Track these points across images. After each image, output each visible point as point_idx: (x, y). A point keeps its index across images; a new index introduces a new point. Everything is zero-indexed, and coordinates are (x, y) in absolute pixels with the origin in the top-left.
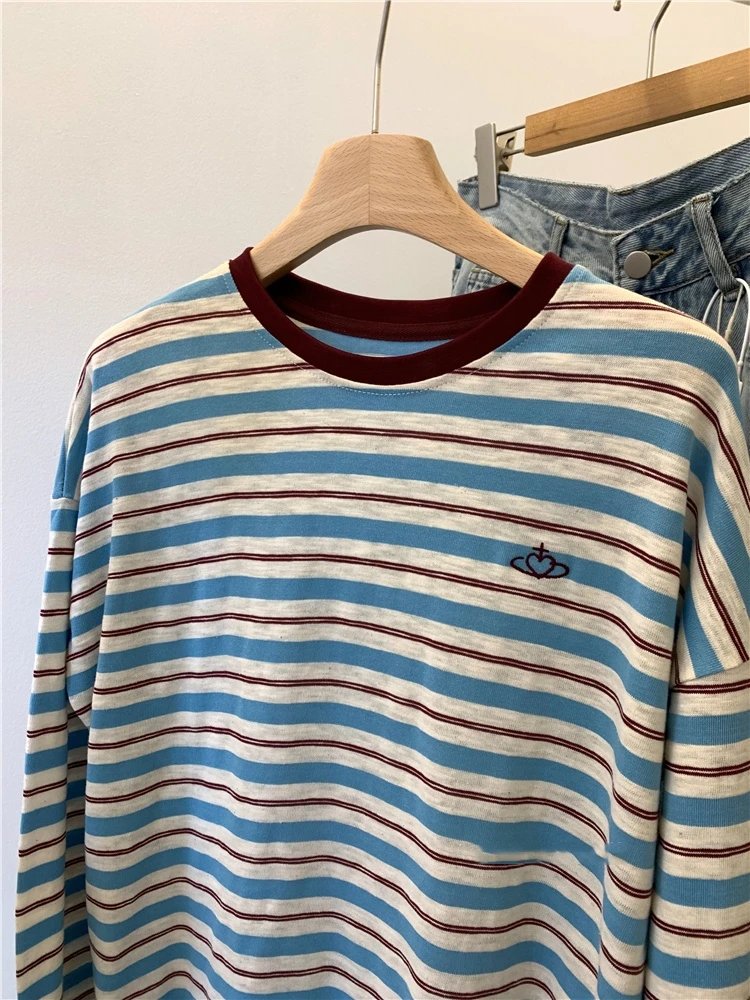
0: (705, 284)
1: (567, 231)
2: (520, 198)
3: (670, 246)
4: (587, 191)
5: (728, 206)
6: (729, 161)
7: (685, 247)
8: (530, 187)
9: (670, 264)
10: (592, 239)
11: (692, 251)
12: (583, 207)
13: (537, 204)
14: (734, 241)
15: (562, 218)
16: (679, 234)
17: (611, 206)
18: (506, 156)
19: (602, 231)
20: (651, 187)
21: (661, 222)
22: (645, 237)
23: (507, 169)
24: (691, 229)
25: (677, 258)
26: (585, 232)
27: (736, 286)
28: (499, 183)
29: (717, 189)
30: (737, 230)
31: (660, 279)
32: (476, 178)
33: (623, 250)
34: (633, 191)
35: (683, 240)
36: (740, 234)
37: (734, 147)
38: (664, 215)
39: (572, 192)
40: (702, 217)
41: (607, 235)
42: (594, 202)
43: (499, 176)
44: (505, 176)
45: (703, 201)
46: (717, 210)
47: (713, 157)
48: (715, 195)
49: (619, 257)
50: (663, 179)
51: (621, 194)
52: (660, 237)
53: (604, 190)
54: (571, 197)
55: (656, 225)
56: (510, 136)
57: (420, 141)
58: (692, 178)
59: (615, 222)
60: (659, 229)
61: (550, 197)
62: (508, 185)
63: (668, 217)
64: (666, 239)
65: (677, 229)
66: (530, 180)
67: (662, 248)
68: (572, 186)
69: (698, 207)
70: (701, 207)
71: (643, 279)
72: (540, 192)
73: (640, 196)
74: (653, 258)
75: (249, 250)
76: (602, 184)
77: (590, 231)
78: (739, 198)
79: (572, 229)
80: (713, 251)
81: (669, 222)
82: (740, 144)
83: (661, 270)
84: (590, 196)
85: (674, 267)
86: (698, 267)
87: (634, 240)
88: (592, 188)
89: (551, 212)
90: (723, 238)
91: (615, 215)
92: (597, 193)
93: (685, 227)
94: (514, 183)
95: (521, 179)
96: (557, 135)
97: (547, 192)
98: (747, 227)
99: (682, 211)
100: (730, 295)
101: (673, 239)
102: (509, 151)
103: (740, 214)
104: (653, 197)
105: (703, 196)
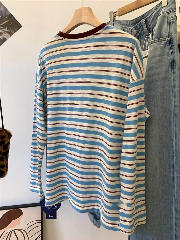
0: (145, 35)
1: (124, 29)
2: (117, 24)
5: (148, 21)
7: (141, 29)
9: (139, 32)
11: (143, 29)
15: (123, 26)
18: (115, 17)
19: (129, 28)
20: (136, 19)
21: (138, 25)
25: (140, 31)
28: (113, 22)
31: (138, 35)
32: (110, 21)
34: (134, 20)
35: (141, 27)
36: (150, 26)
38: (138, 23)
39: (125, 22)
42: (128, 23)
46: (146, 22)
48: (145, 19)
49: (132, 32)
51: (132, 21)
52: (138, 27)
54: (125, 23)
56: (115, 13)
62: (115, 22)
65: (140, 26)
66: (118, 21)
68: (125, 21)
69: (143, 21)
71: (135, 35)
74: (137, 31)
77: (127, 28)
80: (145, 28)
83: (138, 33)
84: (128, 22)
86: (144, 32)
88: (128, 21)
90: (147, 27)
92: (129, 21)
95: (117, 21)
96: (123, 12)
97: (121, 22)
98: (151, 24)
99: (141, 23)
100: (148, 36)
101: (139, 28)
102: (115, 16)
103: (149, 22)
104: (137, 21)
105: (144, 19)
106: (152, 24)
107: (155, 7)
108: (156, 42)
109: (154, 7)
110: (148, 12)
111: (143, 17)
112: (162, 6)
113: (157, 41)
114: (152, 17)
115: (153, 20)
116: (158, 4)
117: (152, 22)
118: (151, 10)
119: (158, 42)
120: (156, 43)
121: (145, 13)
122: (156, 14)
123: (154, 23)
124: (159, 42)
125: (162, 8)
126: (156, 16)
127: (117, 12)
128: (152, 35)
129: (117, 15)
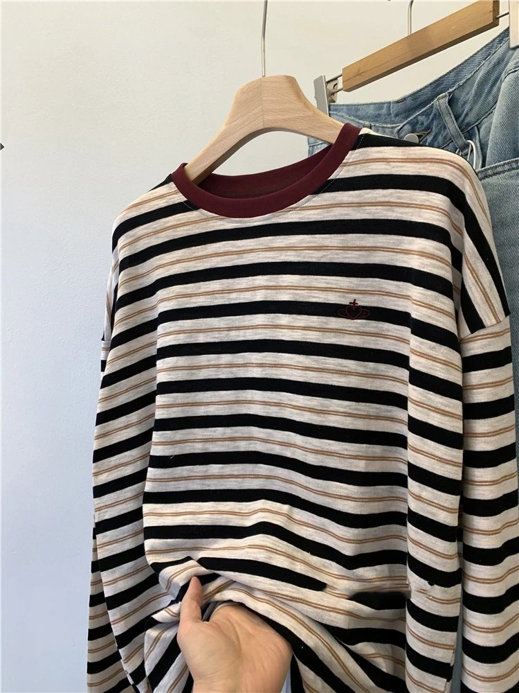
2: (342, 116)
4: (380, 106)
5: (458, 99)
6: (457, 74)
7: (436, 127)
8: (348, 109)
9: (430, 139)
10: (385, 132)
12: (379, 116)
13: (352, 118)
14: (464, 120)
16: (432, 120)
18: (333, 94)
19: (389, 126)
20: (414, 95)
21: (422, 114)
22: (413, 124)
23: (334, 102)
25: (433, 134)
26: (380, 129)
27: (467, 145)
28: (330, 110)
29: (451, 90)
30: (465, 112)
33: (402, 135)
34: (404, 99)
35: (435, 123)
36: (467, 114)
37: (458, 66)
39: (372, 107)
40: (443, 107)
41: (392, 128)
42: (384, 111)
44: (334, 105)
45: (443, 97)
46: (452, 102)
47: (448, 73)
48: (450, 93)
52: (422, 124)
53: (389, 103)
55: (419, 117)
56: (334, 83)
57: (289, 77)
59: (397, 119)
62: (336, 110)
63: (425, 111)
64: (425, 124)
65: (431, 117)
66: (347, 105)
67: (424, 130)
68: (370, 104)
70: (442, 101)
72: (354, 111)
74: (419, 136)
76: (388, 100)
78: (463, 94)
79: (373, 128)
80: (452, 126)
81: (426, 114)
82: (462, 64)
84: (382, 108)
86: (445, 138)
87: (407, 127)
90: (457, 118)
91: (396, 115)
92: (386, 105)
94: (339, 108)
95: (343, 105)
96: (360, 76)
97: (357, 110)
98: (471, 109)
99: (432, 107)
101: (429, 124)
102: (336, 91)
103: (465, 103)
104: (419, 101)
105: (444, 94)
109: (479, 51)
112: (512, 45)
114: (475, 85)
115: (478, 94)
117: (475, 102)
118: (466, 61)
122: (488, 74)
123: (483, 103)
125: (511, 52)
127: (340, 79)
128: (478, 145)
129: (340, 86)
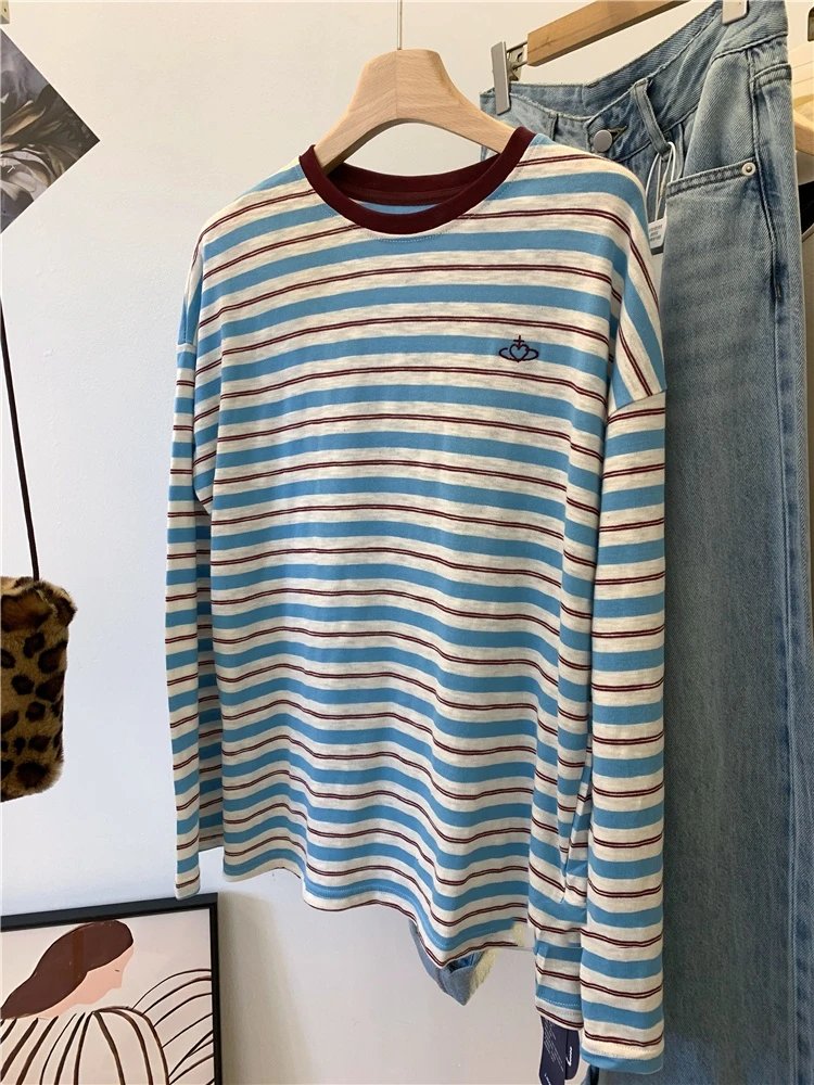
0: (649, 151)
1: (557, 122)
2: (525, 101)
3: (625, 123)
4: (570, 89)
5: (661, 87)
6: (662, 53)
7: (633, 123)
8: (532, 91)
9: (625, 137)
10: (573, 126)
11: (639, 125)
12: (568, 103)
13: (536, 104)
14: (666, 114)
15: (553, 113)
16: (629, 113)
17: (585, 99)
18: (516, 68)
19: (579, 118)
20: (610, 78)
21: (617, 105)
22: (607, 117)
23: (517, 79)
24: (635, 109)
25: (630, 130)
26: (569, 122)
27: (669, 148)
28: (510, 91)
29: (652, 75)
30: (667, 104)
31: (619, 150)
32: (493, 89)
33: (592, 131)
34: (598, 83)
35: (632, 117)
36: (669, 108)
37: (664, 42)
38: (619, 99)
39: (561, 90)
40: (641, 97)
41: (582, 121)
42: (575, 97)
43: (510, 85)
44: (515, 85)
45: (642, 84)
46: (651, 91)
47: (651, 51)
48: (650, 79)
49: (590, 136)
50: (618, 72)
51: (589, 87)
52: (617, 117)
53: (581, 86)
54: (560, 96)
55: (614, 108)
56: (518, 52)
57: (430, 53)
58: (638, 67)
59: (588, 110)
60: (616, 110)
61: (546, 97)
62: (517, 92)
63: (621, 100)
64: (621, 117)
65: (627, 109)
66: (532, 86)
67: (620, 126)
68: (560, 86)
69: (639, 90)
70: (639, 89)
71: (607, 152)
72: (539, 93)
73: (602, 87)
74: (613, 134)
75: (313, 147)
76: (580, 83)
77: (572, 120)
78: (667, 81)
79: (560, 120)
80: (650, 122)
81: (622, 105)
82: (669, 39)
83: (619, 144)
84: (573, 93)
85: (628, 140)
86: (643, 137)
87: (599, 122)
88: (574, 86)
89: (547, 110)
90: (657, 113)
91: (588, 104)
92: (577, 89)
93: (632, 106)
94: (521, 90)
95: (526, 85)
96: (550, 46)
97: (544, 93)
98: (674, 102)
99: (628, 96)
100: (666, 156)
101: (626, 118)
102: (518, 64)
103: (669, 92)
104: (613, 87)
105: (642, 80)
106: (681, 100)
107: (692, 22)
108: (700, 185)
109: (688, 25)
110: (663, 48)
111: (638, 68)
112: (725, 20)
113: (703, 180)
114: (681, 70)
115: (684, 82)
116: (706, 11)
117: (680, 91)
118: (673, 36)
119: (706, 183)
120: (698, 189)
121: (649, 53)
122: (697, 55)
123: (689, 93)
124: (711, 182)
125: (723, 28)
126: (698, 65)
127: (525, 46)
128: (681, 148)
129: (525, 58)
